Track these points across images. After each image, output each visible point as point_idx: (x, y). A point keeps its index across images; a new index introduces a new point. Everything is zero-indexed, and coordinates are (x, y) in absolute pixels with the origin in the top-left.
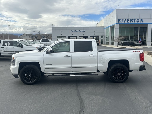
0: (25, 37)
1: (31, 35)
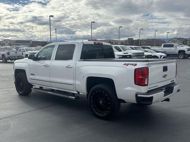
0: (175, 41)
1: (184, 39)
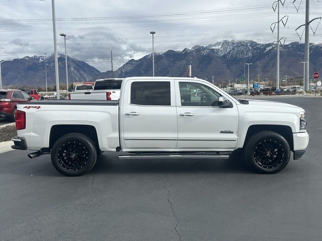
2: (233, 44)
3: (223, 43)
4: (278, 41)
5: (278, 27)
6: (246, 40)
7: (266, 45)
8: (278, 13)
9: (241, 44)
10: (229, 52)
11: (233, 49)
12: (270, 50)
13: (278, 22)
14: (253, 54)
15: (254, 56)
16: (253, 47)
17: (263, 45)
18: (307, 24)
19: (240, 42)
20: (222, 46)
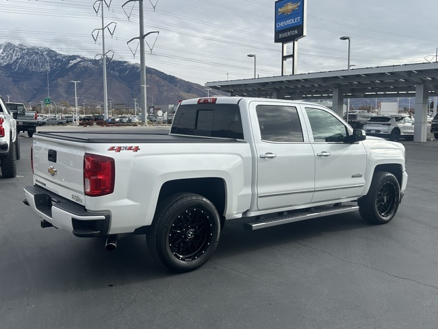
2: (23, 50)
3: (6, 47)
4: (104, 55)
5: (103, 36)
6: (41, 47)
7: (70, 56)
8: (103, 17)
9: (33, 51)
10: (16, 62)
11: (22, 57)
12: (75, 64)
13: (103, 29)
14: (51, 68)
15: (52, 71)
16: (51, 57)
17: (65, 57)
18: (142, 37)
19: (33, 49)
20: (4, 51)
